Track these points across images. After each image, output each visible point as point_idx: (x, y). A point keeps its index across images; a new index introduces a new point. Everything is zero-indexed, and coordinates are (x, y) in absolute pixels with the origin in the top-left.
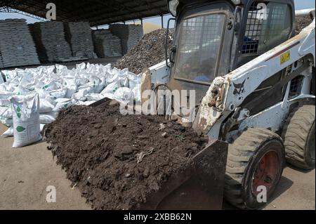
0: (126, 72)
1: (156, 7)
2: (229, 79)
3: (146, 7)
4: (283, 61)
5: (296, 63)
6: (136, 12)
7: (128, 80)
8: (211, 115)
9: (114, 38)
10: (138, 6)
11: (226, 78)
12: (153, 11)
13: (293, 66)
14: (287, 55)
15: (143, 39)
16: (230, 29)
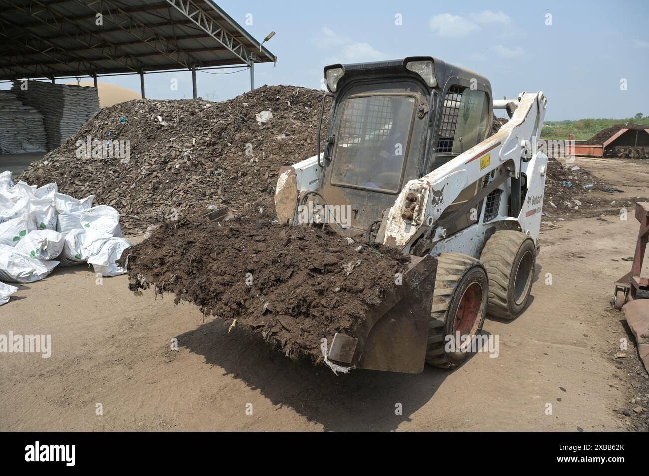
0: (50, 192)
1: (127, 55)
2: (428, 183)
3: (107, 52)
4: (483, 166)
5: (493, 172)
6: (81, 59)
7: (57, 213)
8: (403, 232)
9: (27, 112)
10: (87, 48)
11: (425, 182)
12: (121, 62)
13: (490, 176)
14: (488, 159)
15: (97, 117)
16: (421, 118)
